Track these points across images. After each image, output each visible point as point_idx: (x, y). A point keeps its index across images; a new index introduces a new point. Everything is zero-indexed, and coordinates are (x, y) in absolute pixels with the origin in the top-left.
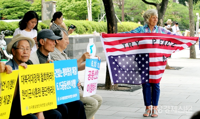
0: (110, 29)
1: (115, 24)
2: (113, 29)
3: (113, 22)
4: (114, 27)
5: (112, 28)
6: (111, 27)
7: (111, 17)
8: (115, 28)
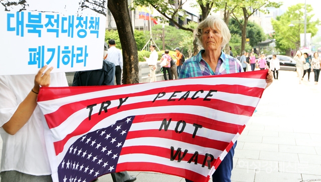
0: (127, 60)
1: (134, 51)
2: (131, 59)
3: (131, 49)
4: (132, 57)
5: (130, 57)
6: (128, 57)
7: (127, 41)
8: (134, 58)
